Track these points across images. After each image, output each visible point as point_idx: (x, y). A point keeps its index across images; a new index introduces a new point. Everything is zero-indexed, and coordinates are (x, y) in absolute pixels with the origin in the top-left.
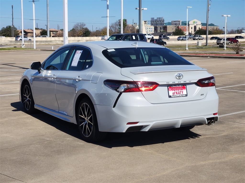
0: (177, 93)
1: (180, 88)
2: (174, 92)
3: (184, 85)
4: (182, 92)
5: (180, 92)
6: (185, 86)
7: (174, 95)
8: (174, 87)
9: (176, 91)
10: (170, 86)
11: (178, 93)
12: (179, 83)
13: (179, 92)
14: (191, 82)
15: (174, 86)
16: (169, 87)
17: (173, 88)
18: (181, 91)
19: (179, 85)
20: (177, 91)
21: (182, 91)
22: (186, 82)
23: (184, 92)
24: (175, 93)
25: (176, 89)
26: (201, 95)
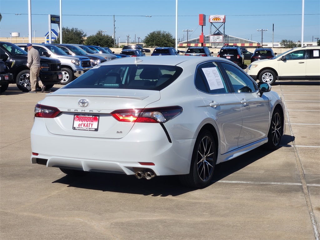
0: (84, 125)
1: (90, 119)
2: (81, 123)
3: (96, 116)
4: (92, 125)
5: (90, 124)
6: (98, 117)
7: (80, 127)
8: (82, 117)
9: (84, 122)
10: (77, 115)
11: (86, 125)
12: (83, 112)
13: (87, 124)
14: (100, 112)
15: (82, 115)
16: (75, 116)
17: (80, 118)
18: (90, 123)
19: (88, 115)
20: (85, 123)
21: (92, 123)
22: (92, 111)
23: (95, 125)
24: (82, 124)
25: (85, 120)
26: (118, 132)
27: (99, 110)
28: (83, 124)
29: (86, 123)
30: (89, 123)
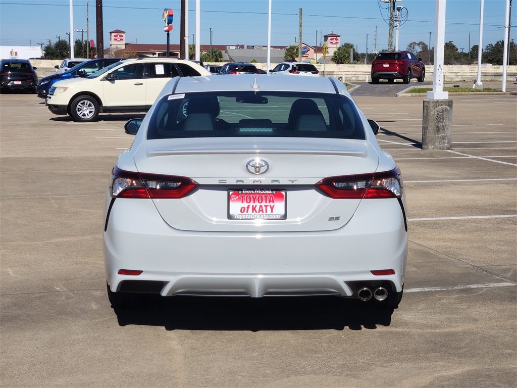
0: (254, 209)
1: (266, 197)
2: (245, 205)
3: (278, 190)
4: (272, 209)
5: (266, 206)
6: (283, 193)
7: (245, 213)
8: (246, 194)
9: (252, 204)
10: (236, 190)
11: (257, 209)
12: (256, 183)
13: (261, 206)
14: (295, 183)
15: (248, 190)
16: (231, 193)
17: (243, 197)
18: (268, 204)
19: (262, 190)
20: (254, 205)
21: (272, 204)
22: (278, 181)
23: (279, 207)
24: (248, 207)
25: (254, 199)
26: (331, 219)
27: (293, 179)
28: (251, 207)
29: (258, 205)
30: (263, 204)
